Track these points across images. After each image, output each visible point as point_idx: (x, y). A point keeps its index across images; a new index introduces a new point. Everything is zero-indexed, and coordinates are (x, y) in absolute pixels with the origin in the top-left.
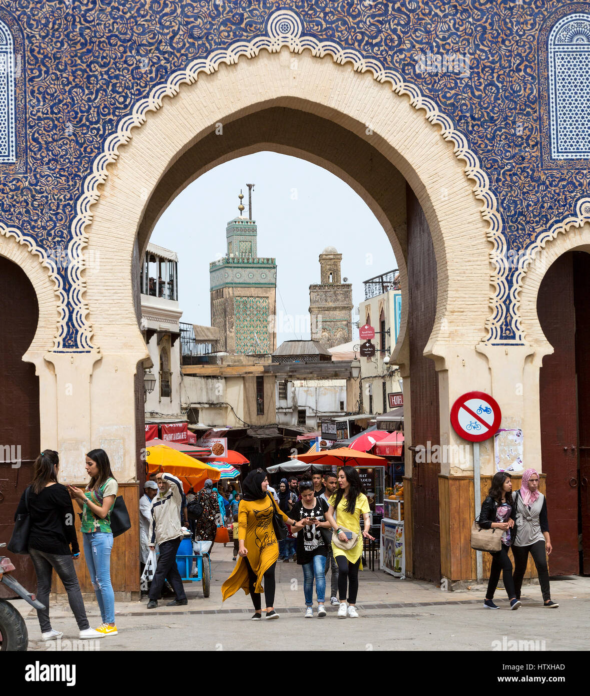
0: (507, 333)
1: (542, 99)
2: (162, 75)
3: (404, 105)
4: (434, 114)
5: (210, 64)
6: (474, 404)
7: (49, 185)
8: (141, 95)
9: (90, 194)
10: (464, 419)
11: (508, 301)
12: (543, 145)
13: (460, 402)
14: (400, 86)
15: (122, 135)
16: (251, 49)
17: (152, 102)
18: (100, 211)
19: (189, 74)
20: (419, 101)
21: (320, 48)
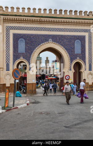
0: (70, 70)
1: (74, 48)
2: (39, 45)
3: (61, 48)
4: (64, 49)
5: (43, 44)
6: (67, 76)
7: (28, 55)
8: (37, 47)
9: (32, 56)
10: (66, 78)
11: (71, 67)
12: (74, 52)
13: (66, 76)
14: (61, 46)
15: (35, 50)
16: (47, 42)
17: (38, 47)
18: (33, 57)
19: (41, 45)
20: (63, 48)
21: (54, 42)
